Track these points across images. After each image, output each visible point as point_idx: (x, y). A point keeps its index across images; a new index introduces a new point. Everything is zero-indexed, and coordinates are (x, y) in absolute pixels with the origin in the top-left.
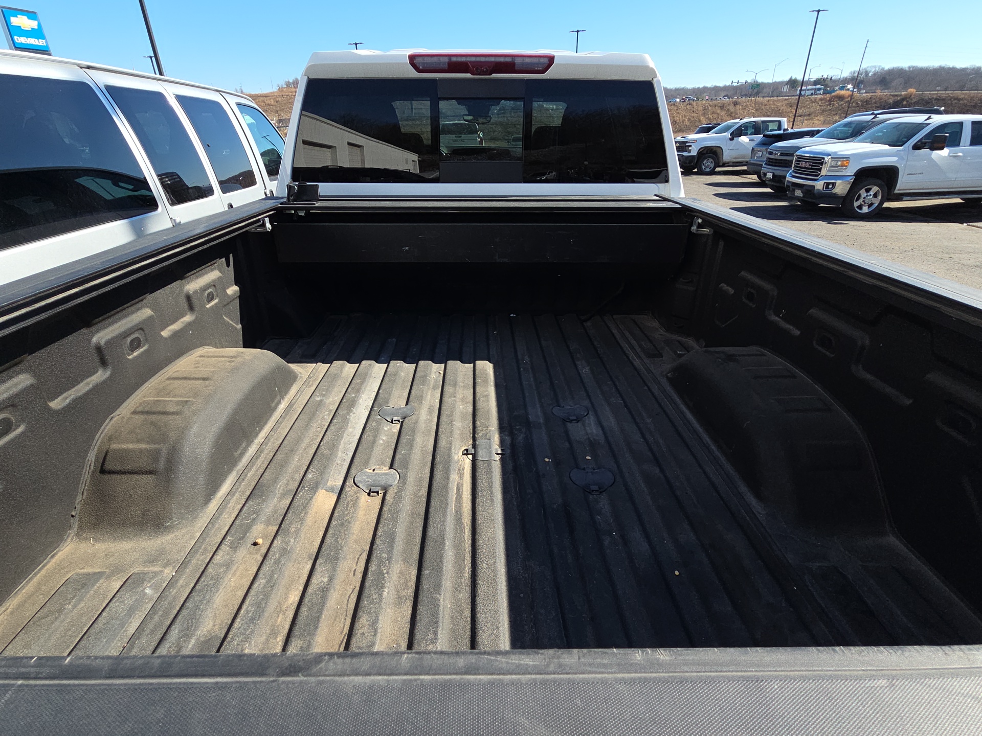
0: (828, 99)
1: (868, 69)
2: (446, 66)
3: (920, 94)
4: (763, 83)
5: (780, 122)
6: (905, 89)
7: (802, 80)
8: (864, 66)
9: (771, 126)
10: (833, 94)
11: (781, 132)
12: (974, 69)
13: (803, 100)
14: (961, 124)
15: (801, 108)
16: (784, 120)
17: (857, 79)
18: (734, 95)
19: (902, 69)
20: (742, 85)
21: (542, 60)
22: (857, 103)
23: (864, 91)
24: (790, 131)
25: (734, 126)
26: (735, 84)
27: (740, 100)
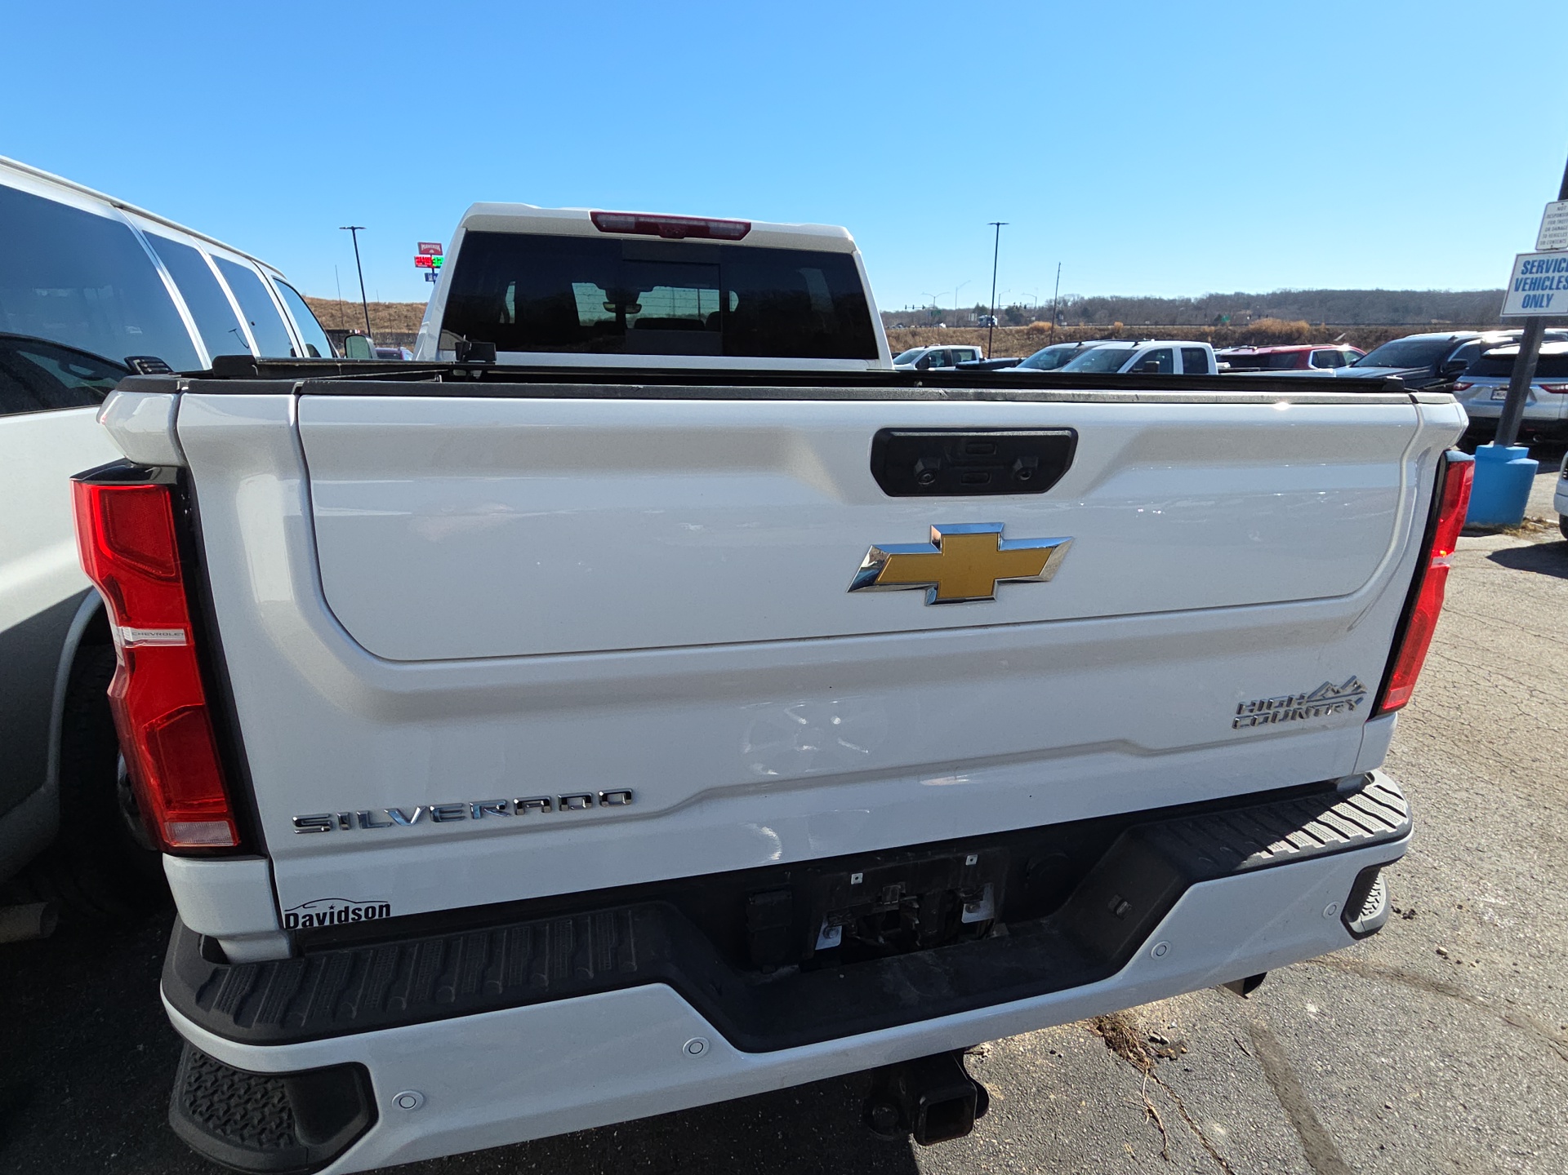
0: (1026, 331)
1: (1066, 298)
2: (633, 227)
3: (1128, 329)
4: (944, 310)
5: (973, 352)
6: (1111, 322)
7: (991, 308)
8: (1060, 294)
9: (963, 356)
10: (1030, 326)
11: (977, 362)
12: (1183, 300)
13: (996, 332)
14: (1169, 352)
15: (995, 342)
16: (978, 349)
17: (1055, 309)
18: (912, 322)
19: (1104, 299)
20: (919, 311)
21: (738, 226)
22: (1060, 338)
23: (1066, 324)
24: (987, 361)
25: (916, 356)
26: (910, 310)
27: (919, 329)
